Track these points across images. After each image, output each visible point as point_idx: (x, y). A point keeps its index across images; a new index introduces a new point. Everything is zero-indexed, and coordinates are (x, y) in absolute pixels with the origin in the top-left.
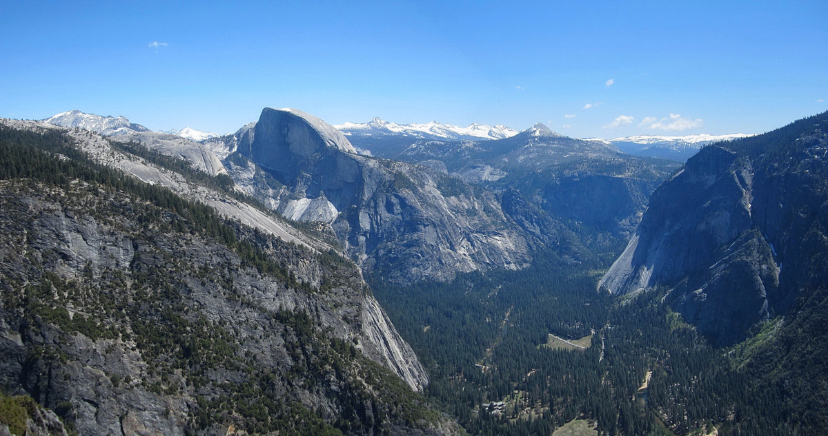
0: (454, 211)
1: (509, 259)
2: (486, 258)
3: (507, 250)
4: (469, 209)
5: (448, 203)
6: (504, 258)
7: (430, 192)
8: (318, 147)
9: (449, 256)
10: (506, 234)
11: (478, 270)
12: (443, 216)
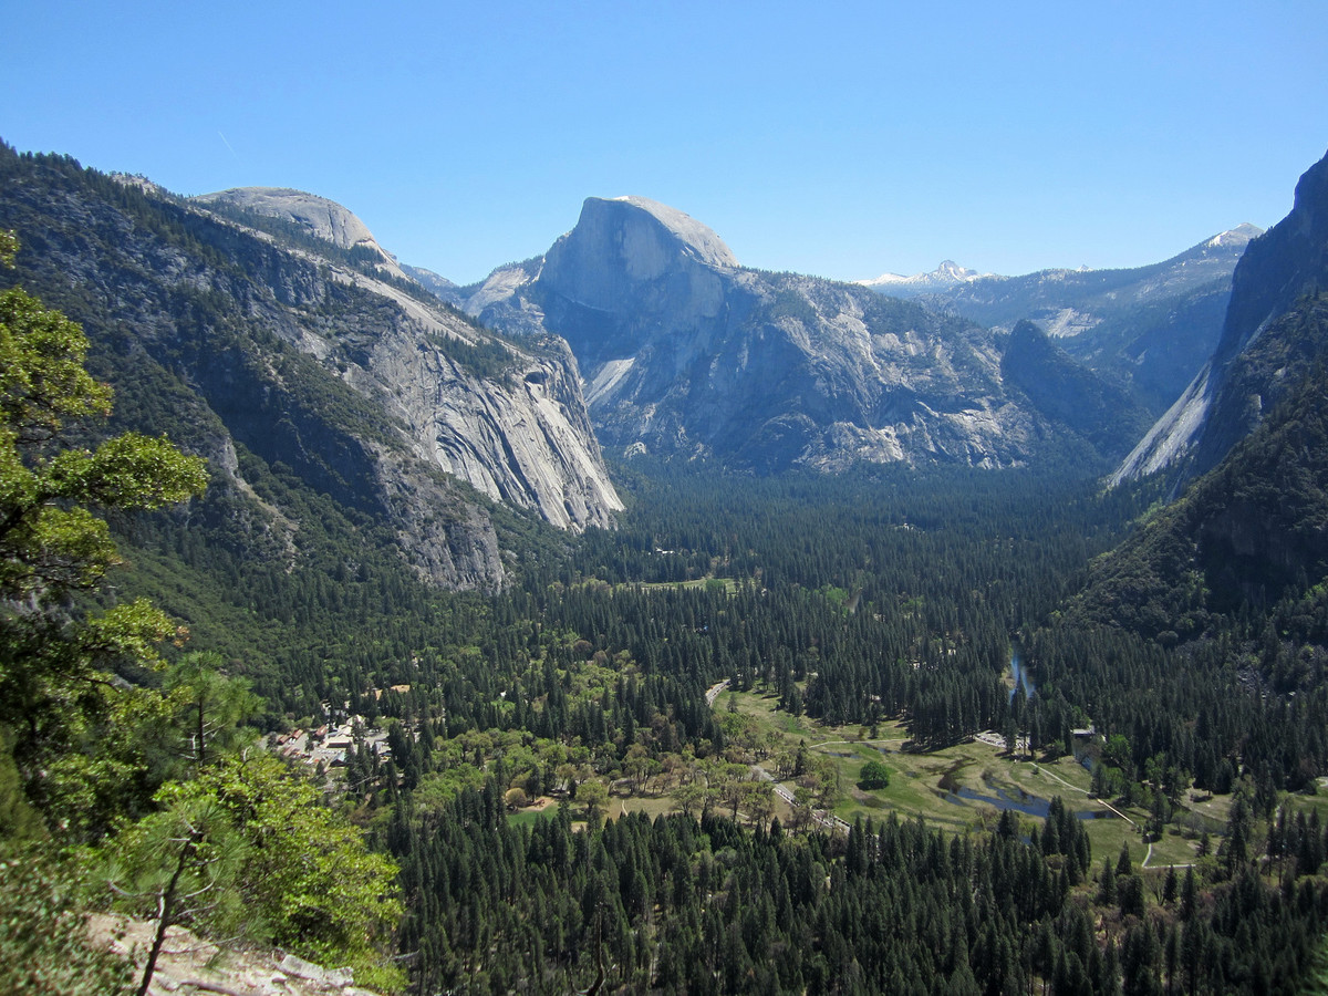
0: (883, 357)
1: (980, 448)
2: (931, 443)
3: (981, 432)
4: (919, 355)
5: (875, 343)
6: (969, 445)
7: (844, 326)
8: (669, 261)
9: (849, 434)
10: (985, 403)
11: (904, 461)
12: (854, 363)
